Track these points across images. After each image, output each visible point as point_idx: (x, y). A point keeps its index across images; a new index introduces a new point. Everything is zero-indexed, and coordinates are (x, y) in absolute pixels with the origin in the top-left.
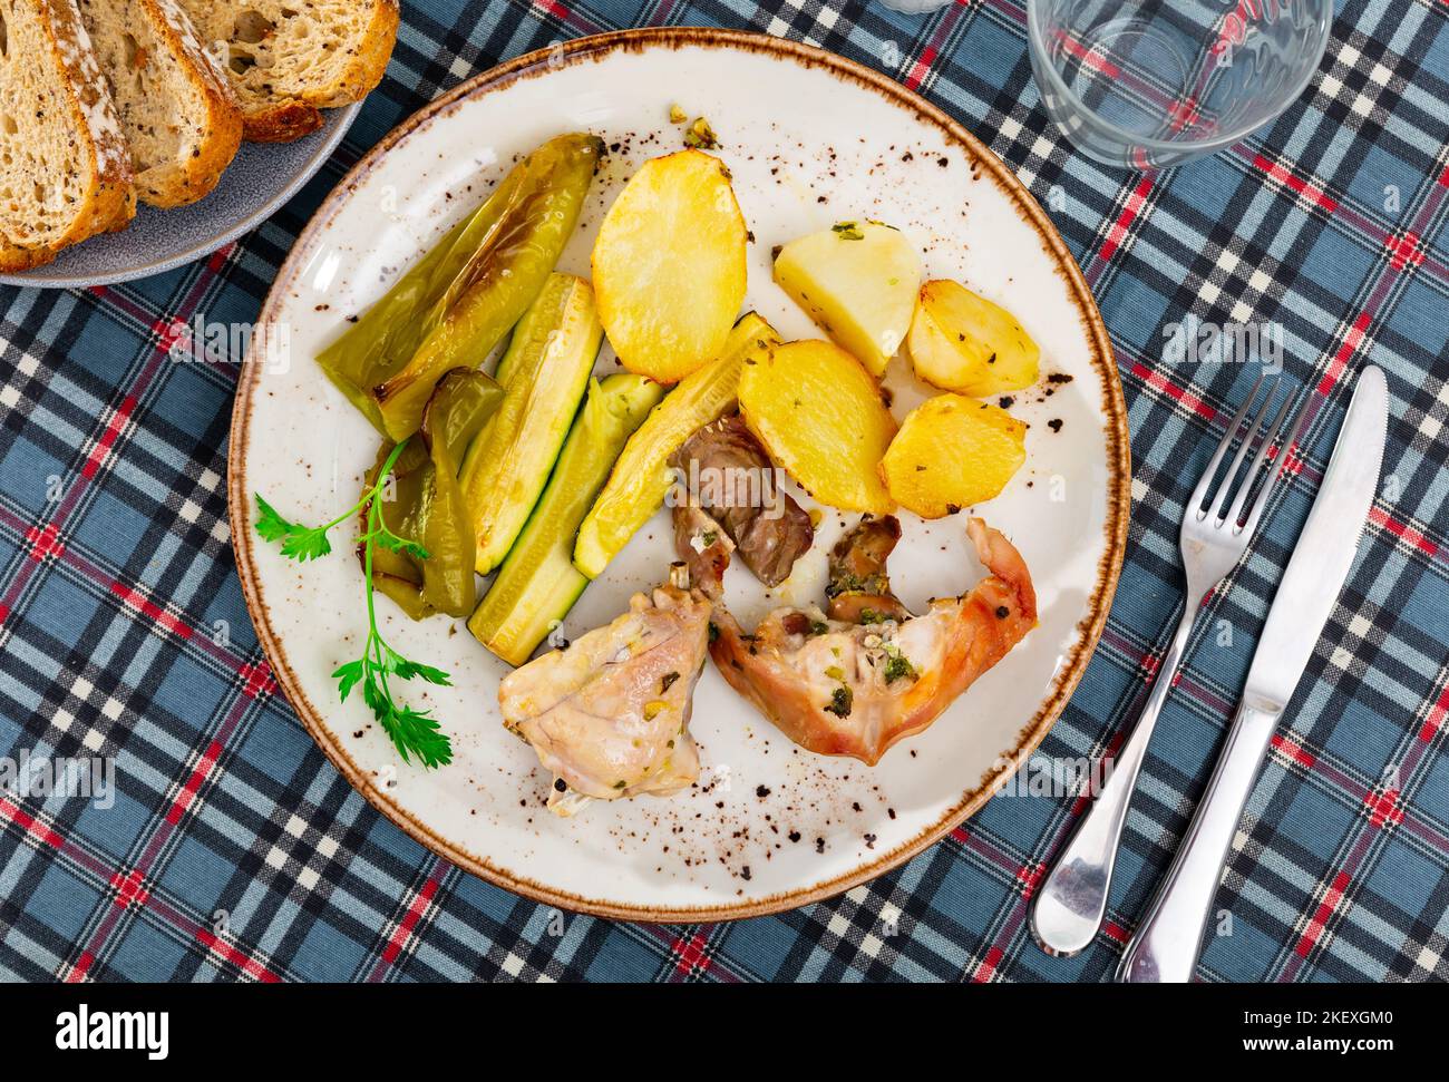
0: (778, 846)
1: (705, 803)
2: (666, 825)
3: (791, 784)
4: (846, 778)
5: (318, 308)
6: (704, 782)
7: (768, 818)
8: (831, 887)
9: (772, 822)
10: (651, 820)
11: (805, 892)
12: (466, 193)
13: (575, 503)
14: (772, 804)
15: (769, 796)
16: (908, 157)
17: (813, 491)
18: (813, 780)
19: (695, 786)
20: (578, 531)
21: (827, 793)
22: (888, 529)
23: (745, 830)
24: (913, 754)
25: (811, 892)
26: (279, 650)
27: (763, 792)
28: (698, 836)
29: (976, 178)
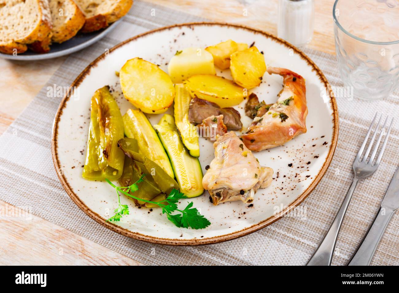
0: (308, 168)
1: (281, 179)
2: (278, 191)
3: (294, 158)
4: (304, 145)
5: (72, 168)
6: (275, 176)
7: (298, 167)
8: (330, 156)
9: (300, 167)
10: (273, 193)
11: (325, 162)
12: (85, 124)
13: (177, 146)
14: (295, 165)
15: (293, 165)
16: (175, 41)
17: (227, 97)
18: (298, 153)
19: (274, 179)
20: (184, 144)
21: (304, 152)
22: (253, 97)
23: (297, 174)
24: (312, 127)
25: (326, 161)
26: (140, 234)
27: (290, 165)
28: (288, 185)
29: (193, 29)
